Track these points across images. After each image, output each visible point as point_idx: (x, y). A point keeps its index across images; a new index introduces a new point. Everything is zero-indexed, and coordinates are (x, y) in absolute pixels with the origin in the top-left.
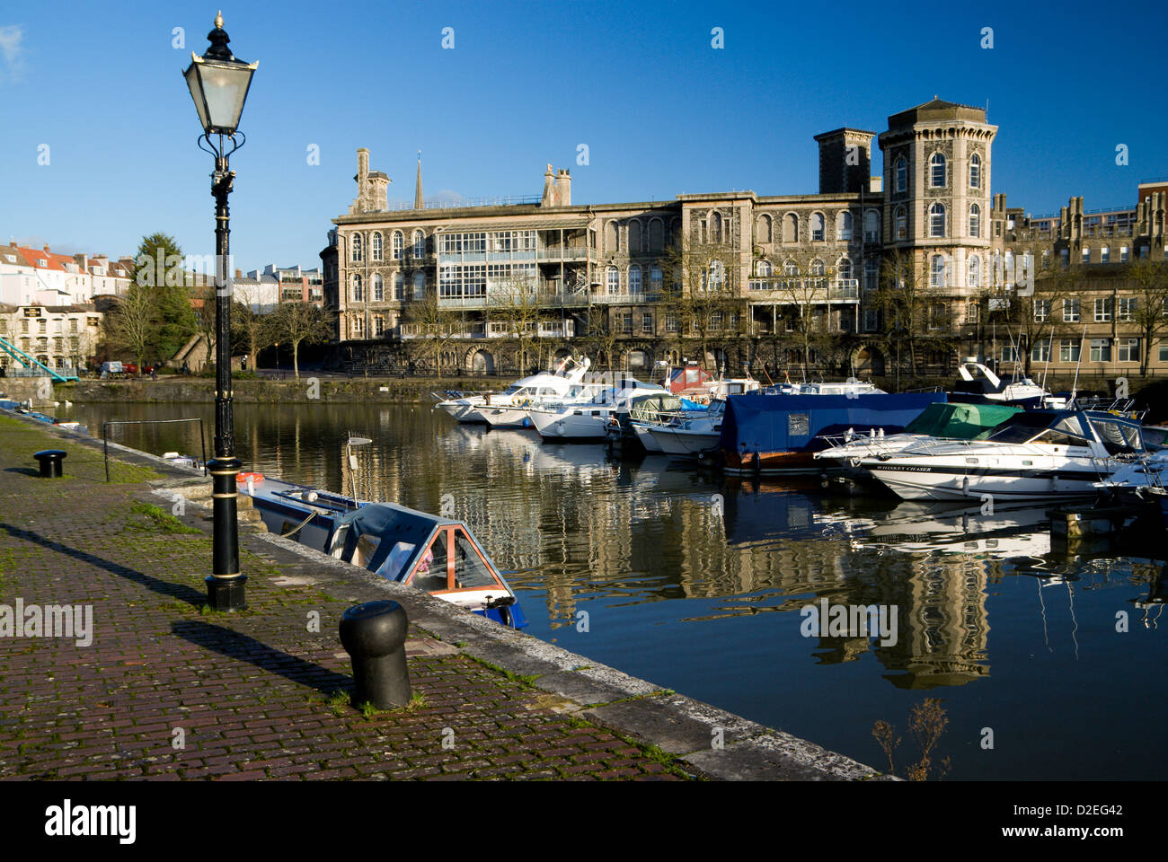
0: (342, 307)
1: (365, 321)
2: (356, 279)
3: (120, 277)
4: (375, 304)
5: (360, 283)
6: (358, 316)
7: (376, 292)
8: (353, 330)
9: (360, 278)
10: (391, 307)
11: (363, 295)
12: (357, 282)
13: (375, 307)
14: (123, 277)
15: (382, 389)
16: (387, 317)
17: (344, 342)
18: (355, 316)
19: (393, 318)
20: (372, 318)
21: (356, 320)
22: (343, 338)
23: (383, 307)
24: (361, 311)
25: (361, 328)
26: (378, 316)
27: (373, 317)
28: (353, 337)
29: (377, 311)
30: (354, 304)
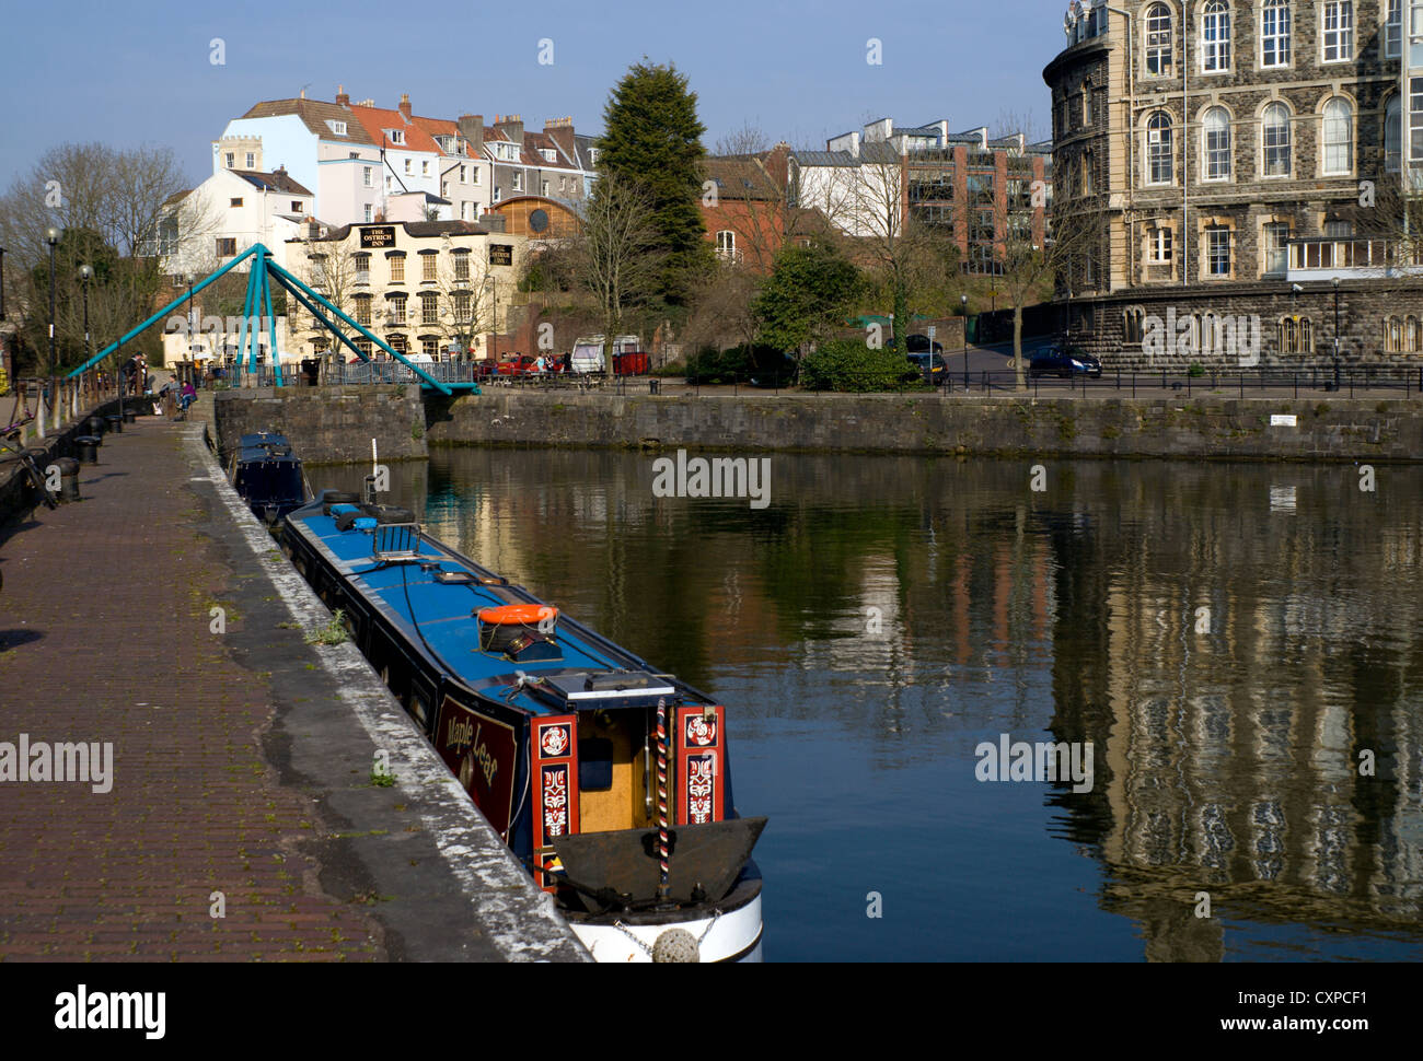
0: (1116, 201)
1: (1180, 237)
2: (1154, 125)
3: (548, 164)
4: (1210, 189)
5: (1166, 136)
6: (1161, 223)
7: (1213, 157)
8: (1148, 260)
9: (1166, 121)
10: (1254, 195)
11: (1175, 165)
12: (1158, 132)
13: (1209, 199)
14: (553, 165)
15: (1277, 420)
16: (1242, 224)
17: (1117, 292)
18: (1152, 222)
19: (1259, 225)
20: (1200, 229)
21: (1154, 232)
22: (1118, 282)
23: (1232, 197)
24: (1170, 210)
25: (1168, 255)
26: (1218, 220)
27: (1201, 224)
28: (1145, 278)
29: (1214, 209)
30: (1149, 191)
